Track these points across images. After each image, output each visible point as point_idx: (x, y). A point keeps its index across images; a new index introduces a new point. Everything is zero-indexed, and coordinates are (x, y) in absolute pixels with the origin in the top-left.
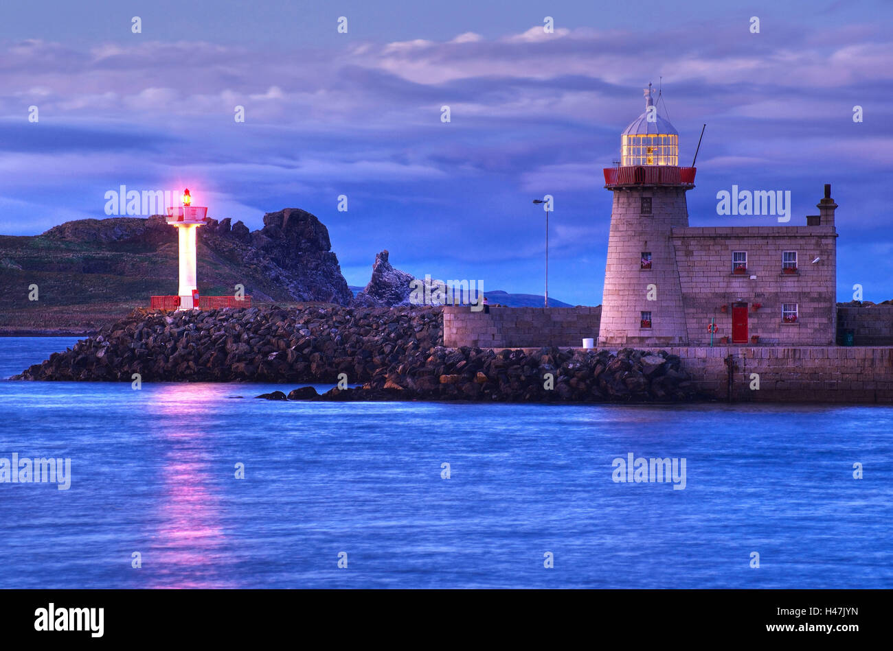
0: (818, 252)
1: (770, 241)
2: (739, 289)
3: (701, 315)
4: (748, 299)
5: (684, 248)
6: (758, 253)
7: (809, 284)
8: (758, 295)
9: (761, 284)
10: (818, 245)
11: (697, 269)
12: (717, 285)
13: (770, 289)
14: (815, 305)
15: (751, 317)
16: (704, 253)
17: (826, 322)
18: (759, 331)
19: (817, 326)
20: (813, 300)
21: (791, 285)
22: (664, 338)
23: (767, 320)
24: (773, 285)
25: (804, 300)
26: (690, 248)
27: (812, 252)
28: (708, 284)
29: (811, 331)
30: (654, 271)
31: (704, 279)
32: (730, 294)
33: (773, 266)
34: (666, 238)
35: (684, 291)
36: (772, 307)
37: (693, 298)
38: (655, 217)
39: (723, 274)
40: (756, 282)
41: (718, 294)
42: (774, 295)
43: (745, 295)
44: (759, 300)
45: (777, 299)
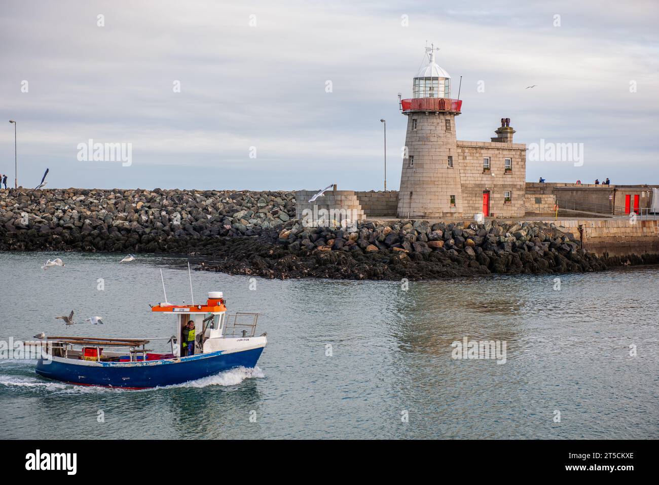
0: (520, 160)
1: (500, 152)
2: (487, 181)
3: (469, 198)
4: (490, 188)
5: (462, 154)
7: (516, 180)
8: (495, 186)
9: (496, 179)
11: (467, 168)
12: (477, 179)
13: (500, 182)
14: (519, 192)
15: (492, 199)
16: (471, 158)
18: (495, 208)
19: (519, 206)
21: (508, 180)
22: (460, 213)
23: (498, 202)
24: (501, 179)
25: (514, 189)
26: (466, 154)
27: (518, 160)
28: (473, 179)
29: (516, 209)
30: (454, 169)
31: (471, 175)
32: (483, 185)
33: (501, 168)
34: (456, 147)
35: (462, 182)
36: (500, 193)
37: (466, 187)
38: (452, 133)
39: (480, 172)
40: (494, 177)
41: (477, 184)
42: (501, 186)
43: (489, 185)
44: (495, 189)
45: (503, 189)
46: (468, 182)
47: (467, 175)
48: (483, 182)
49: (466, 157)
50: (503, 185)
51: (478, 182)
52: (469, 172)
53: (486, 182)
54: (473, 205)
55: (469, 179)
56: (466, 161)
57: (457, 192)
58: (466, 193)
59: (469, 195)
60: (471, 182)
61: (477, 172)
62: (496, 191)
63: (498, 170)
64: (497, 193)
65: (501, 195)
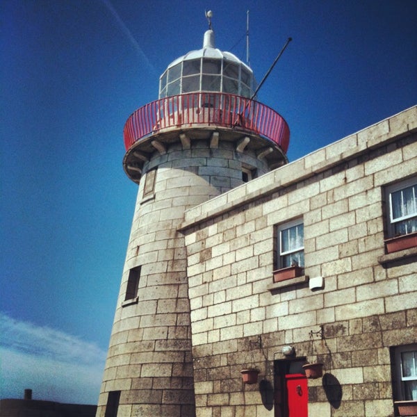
1: (352, 171)
2: (288, 320)
4: (308, 343)
5: (199, 245)
6: (328, 212)
8: (328, 331)
11: (214, 287)
12: (245, 317)
15: (315, 400)
16: (227, 247)
23: (356, 410)
26: (208, 243)
28: (231, 320)
30: (139, 303)
31: (227, 308)
32: (271, 336)
33: (362, 239)
34: (170, 234)
35: (196, 340)
36: (364, 364)
37: (208, 357)
38: (158, 198)
39: (258, 288)
40: (324, 294)
41: (250, 339)
42: (367, 324)
43: (299, 336)
44: (333, 344)
45: (377, 337)
46: (214, 337)
47: (213, 311)
48: (271, 327)
49: (209, 250)
50: (375, 319)
51: (251, 331)
52: (221, 297)
53: (287, 324)
56: (210, 265)
57: (133, 376)
58: (209, 379)
59: (218, 386)
60: (228, 335)
61: (247, 290)
62: (339, 356)
63: (344, 254)
64: (344, 363)
65: (370, 369)
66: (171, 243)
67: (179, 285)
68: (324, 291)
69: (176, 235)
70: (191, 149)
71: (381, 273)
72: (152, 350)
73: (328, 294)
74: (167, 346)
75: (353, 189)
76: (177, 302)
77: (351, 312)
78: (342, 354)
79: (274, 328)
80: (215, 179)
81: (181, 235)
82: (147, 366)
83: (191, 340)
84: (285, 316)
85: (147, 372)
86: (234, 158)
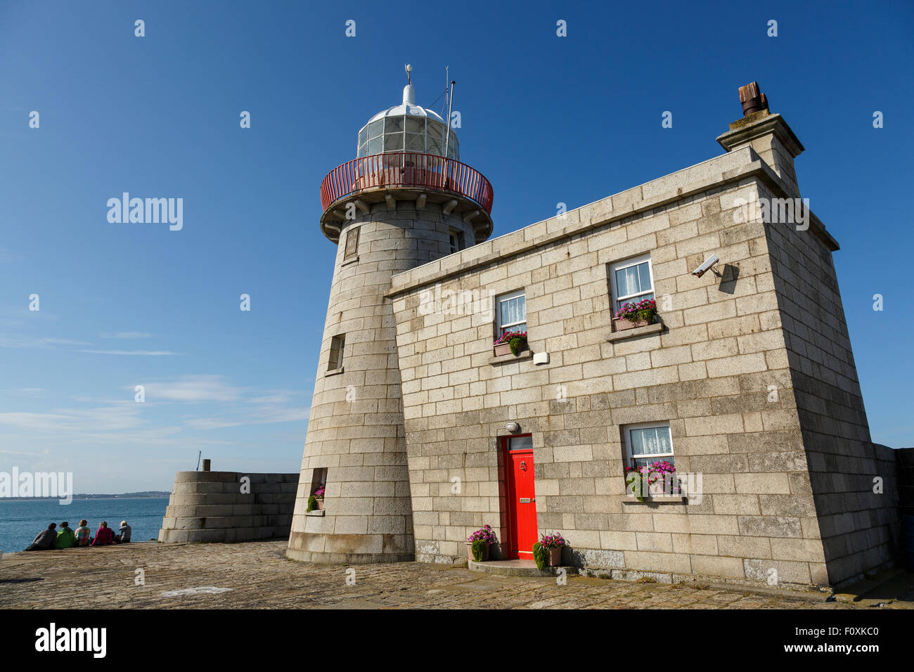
0: (714, 241)
1: (575, 246)
2: (512, 395)
3: (437, 476)
4: (533, 420)
5: (409, 313)
6: (551, 286)
7: (700, 351)
8: (556, 408)
9: (562, 375)
10: (711, 216)
11: (428, 358)
12: (464, 391)
13: (585, 384)
14: (732, 424)
15: (543, 477)
17: (786, 491)
18: (567, 520)
19: (749, 507)
20: (721, 406)
21: (642, 364)
22: (344, 537)
23: (586, 487)
24: (590, 370)
25: (690, 409)
27: (696, 247)
28: (449, 393)
29: (728, 527)
30: (345, 374)
31: (443, 381)
32: (493, 411)
33: (588, 316)
34: (377, 300)
35: (409, 414)
36: (593, 442)
37: (423, 431)
38: (361, 261)
39: (477, 361)
40: (549, 369)
41: (470, 414)
42: (595, 401)
43: (525, 411)
44: (559, 421)
45: (606, 414)
46: (429, 410)
47: (427, 384)
48: (493, 402)
49: (422, 319)
50: (603, 396)
51: (470, 405)
52: (436, 369)
53: (510, 399)
54: (453, 505)
55: (436, 396)
56: (423, 335)
57: (341, 453)
58: (424, 455)
59: (435, 462)
60: (444, 409)
61: (466, 363)
62: (566, 432)
63: (569, 329)
64: (572, 440)
65: (599, 447)
66: (378, 308)
67: (388, 354)
68: (550, 366)
69: (384, 301)
70: (396, 210)
71: (609, 350)
72: (361, 424)
73: (554, 370)
74: (378, 421)
75: (576, 265)
76: (386, 373)
77: (578, 388)
78: (570, 431)
79: (497, 404)
80: (423, 242)
81: (388, 301)
82: (357, 441)
83: (402, 413)
84: (508, 391)
85: (356, 448)
86: (442, 221)
